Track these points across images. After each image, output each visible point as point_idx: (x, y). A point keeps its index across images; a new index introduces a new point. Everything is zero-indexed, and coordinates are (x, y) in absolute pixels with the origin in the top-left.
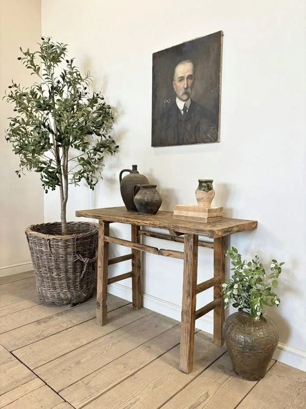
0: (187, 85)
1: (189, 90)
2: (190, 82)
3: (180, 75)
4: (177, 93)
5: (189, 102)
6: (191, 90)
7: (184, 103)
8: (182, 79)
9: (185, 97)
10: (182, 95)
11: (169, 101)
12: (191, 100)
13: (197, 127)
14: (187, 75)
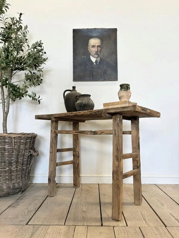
0: (97, 50)
1: (99, 53)
2: (99, 49)
3: (93, 44)
4: (91, 53)
5: (99, 59)
6: (100, 53)
7: (95, 59)
8: (94, 46)
9: (96, 56)
10: (94, 54)
11: (85, 56)
12: (100, 58)
13: (105, 72)
14: (97, 45)
